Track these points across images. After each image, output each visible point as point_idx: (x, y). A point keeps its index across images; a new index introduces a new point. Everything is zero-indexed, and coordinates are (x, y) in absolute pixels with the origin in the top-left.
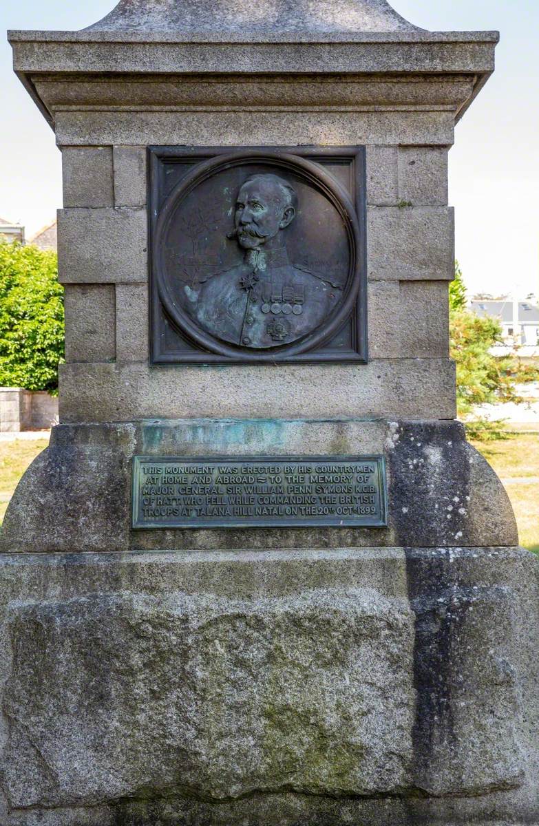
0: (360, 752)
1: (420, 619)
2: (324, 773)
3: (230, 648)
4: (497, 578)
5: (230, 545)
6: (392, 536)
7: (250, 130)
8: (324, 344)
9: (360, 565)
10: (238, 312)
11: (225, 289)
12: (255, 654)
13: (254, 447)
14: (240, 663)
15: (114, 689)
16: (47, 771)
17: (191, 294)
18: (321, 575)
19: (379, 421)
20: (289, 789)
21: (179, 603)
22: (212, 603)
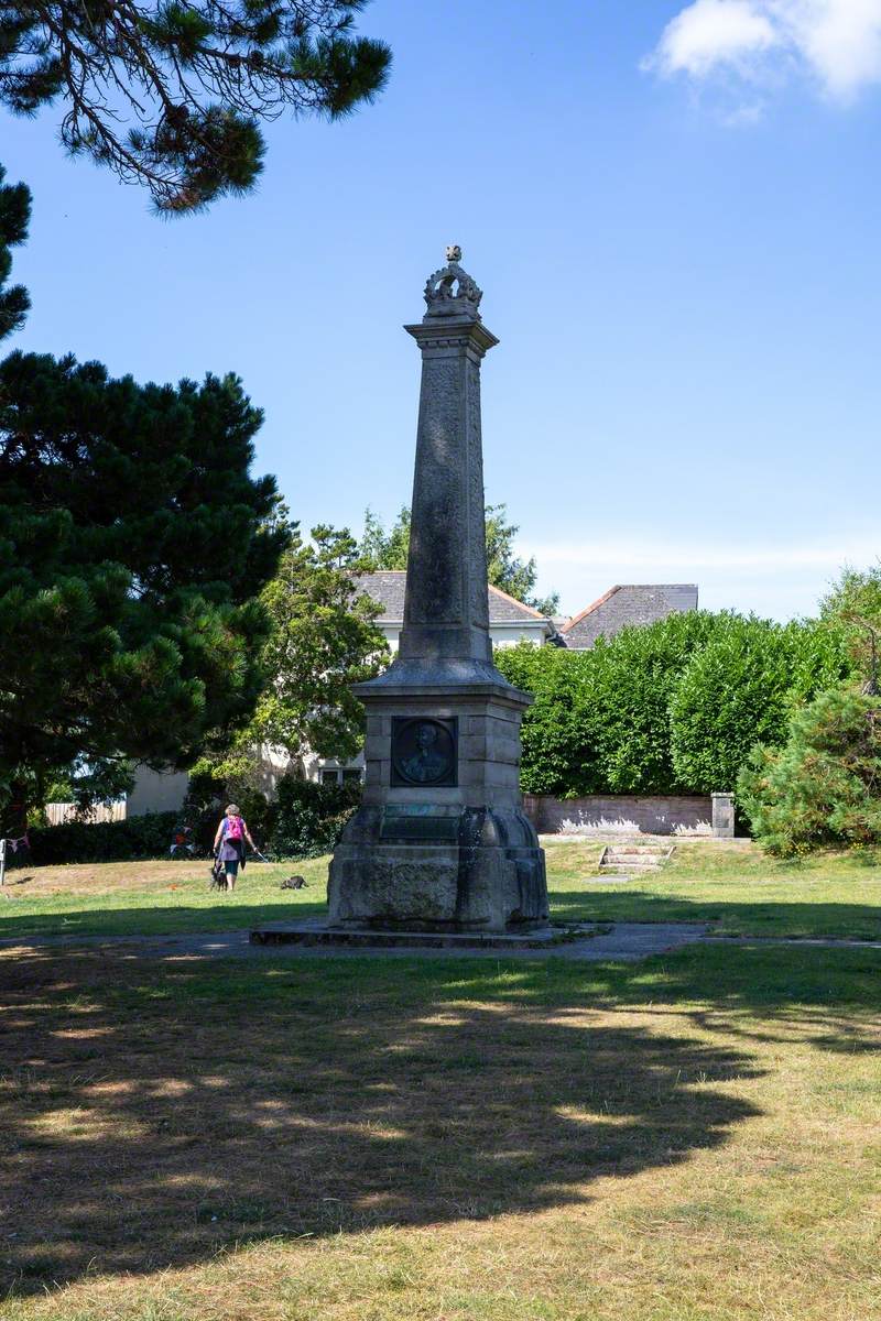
0: (440, 907)
1: (460, 867)
2: (430, 913)
3: (404, 874)
4: (486, 856)
5: (408, 844)
6: (457, 842)
7: (423, 711)
8: (444, 781)
9: (445, 850)
10: (417, 770)
11: (414, 762)
12: (412, 877)
13: (421, 814)
14: (407, 879)
15: (370, 885)
16: (351, 908)
17: (404, 763)
18: (433, 854)
19: (461, 806)
20: (420, 919)
21: (390, 860)
22: (401, 861)
